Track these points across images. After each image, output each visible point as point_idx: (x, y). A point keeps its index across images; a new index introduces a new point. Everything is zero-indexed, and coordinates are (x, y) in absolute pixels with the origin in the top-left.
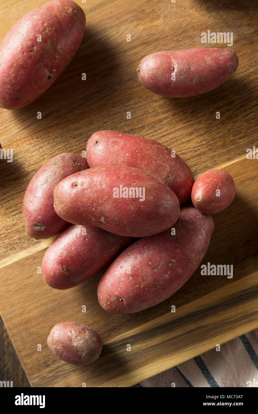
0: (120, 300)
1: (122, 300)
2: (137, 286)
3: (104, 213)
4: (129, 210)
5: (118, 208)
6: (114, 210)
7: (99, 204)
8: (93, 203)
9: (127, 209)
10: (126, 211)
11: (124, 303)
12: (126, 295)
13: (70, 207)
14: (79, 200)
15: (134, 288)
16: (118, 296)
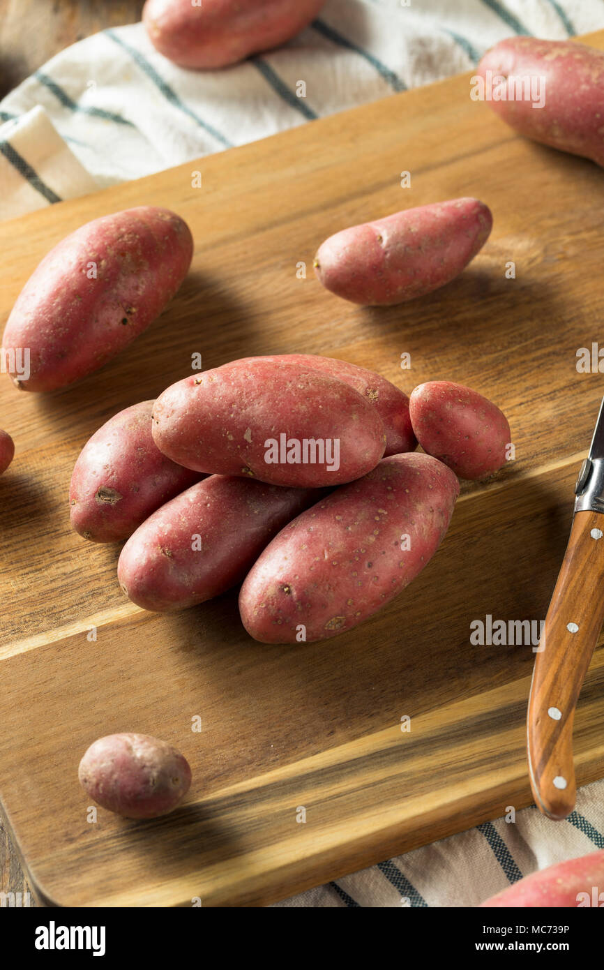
0: (286, 590)
1: (289, 592)
2: (317, 559)
3: (251, 420)
4: (298, 413)
5: (277, 410)
6: (272, 413)
7: (242, 406)
8: (230, 405)
9: (293, 411)
10: (293, 413)
11: (292, 597)
12: (297, 578)
13: (189, 416)
14: (206, 402)
15: (312, 562)
16: (281, 583)
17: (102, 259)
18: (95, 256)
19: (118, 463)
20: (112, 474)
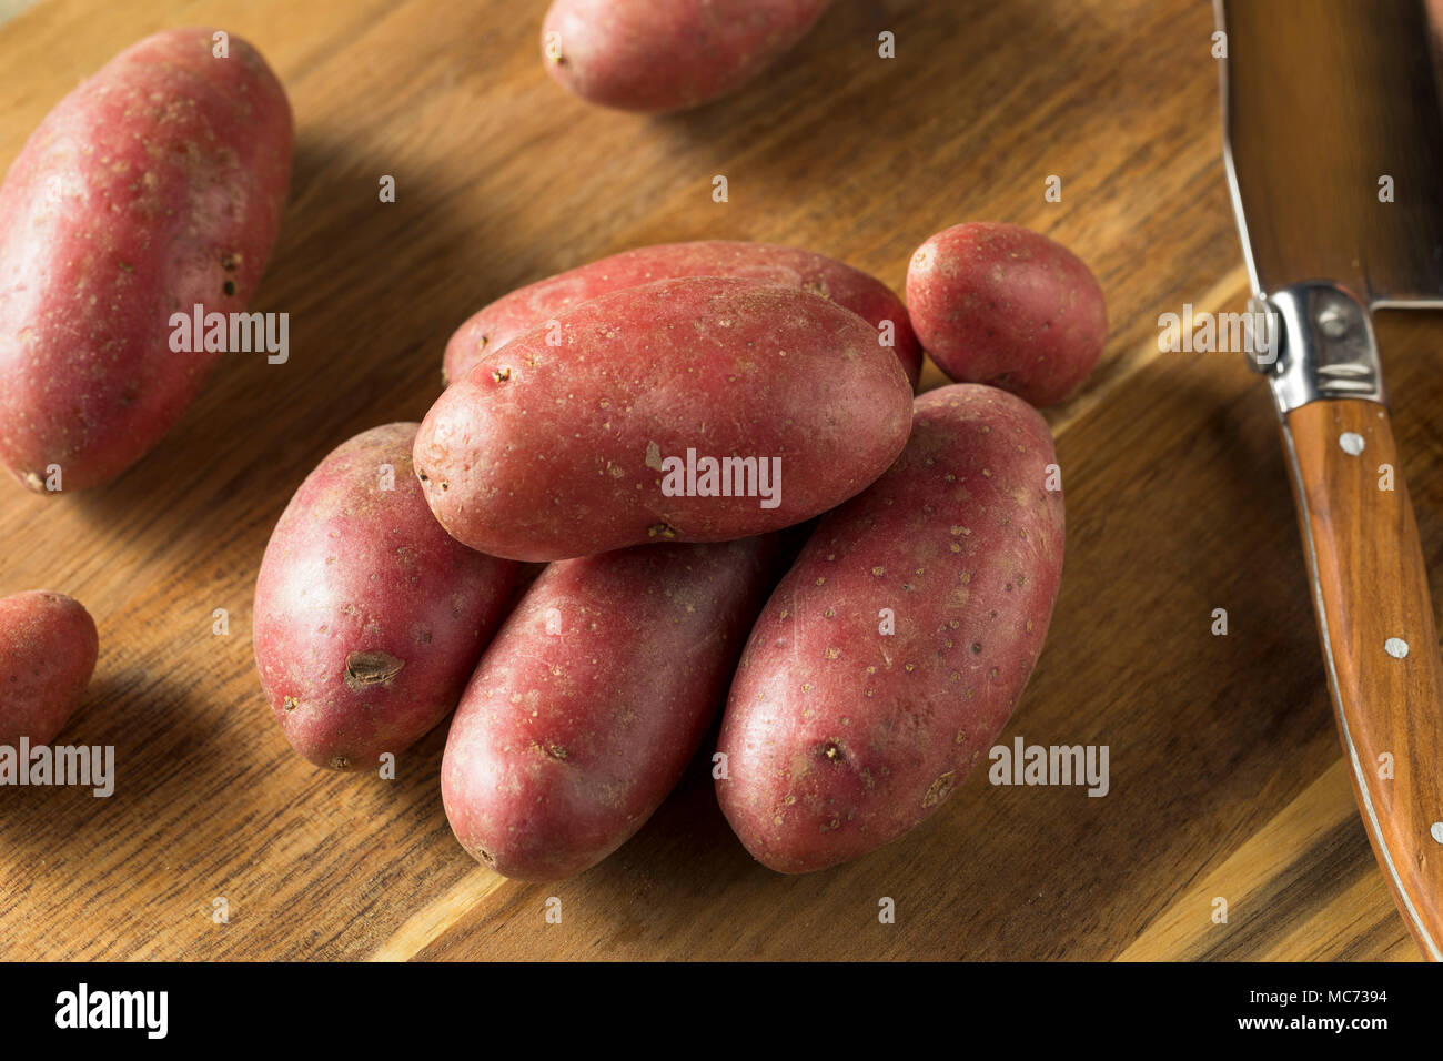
0: (831, 753)
1: (839, 756)
2: (872, 670)
3: (652, 424)
4: (743, 380)
5: (700, 387)
6: (689, 397)
7: (622, 400)
8: (597, 404)
9: (732, 379)
10: (733, 384)
11: (848, 765)
12: (847, 722)
13: (516, 453)
14: (543, 413)
15: (864, 680)
16: (815, 742)
17: (144, 172)
18: (127, 168)
19: (369, 595)
20: (366, 621)
